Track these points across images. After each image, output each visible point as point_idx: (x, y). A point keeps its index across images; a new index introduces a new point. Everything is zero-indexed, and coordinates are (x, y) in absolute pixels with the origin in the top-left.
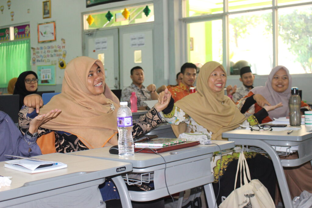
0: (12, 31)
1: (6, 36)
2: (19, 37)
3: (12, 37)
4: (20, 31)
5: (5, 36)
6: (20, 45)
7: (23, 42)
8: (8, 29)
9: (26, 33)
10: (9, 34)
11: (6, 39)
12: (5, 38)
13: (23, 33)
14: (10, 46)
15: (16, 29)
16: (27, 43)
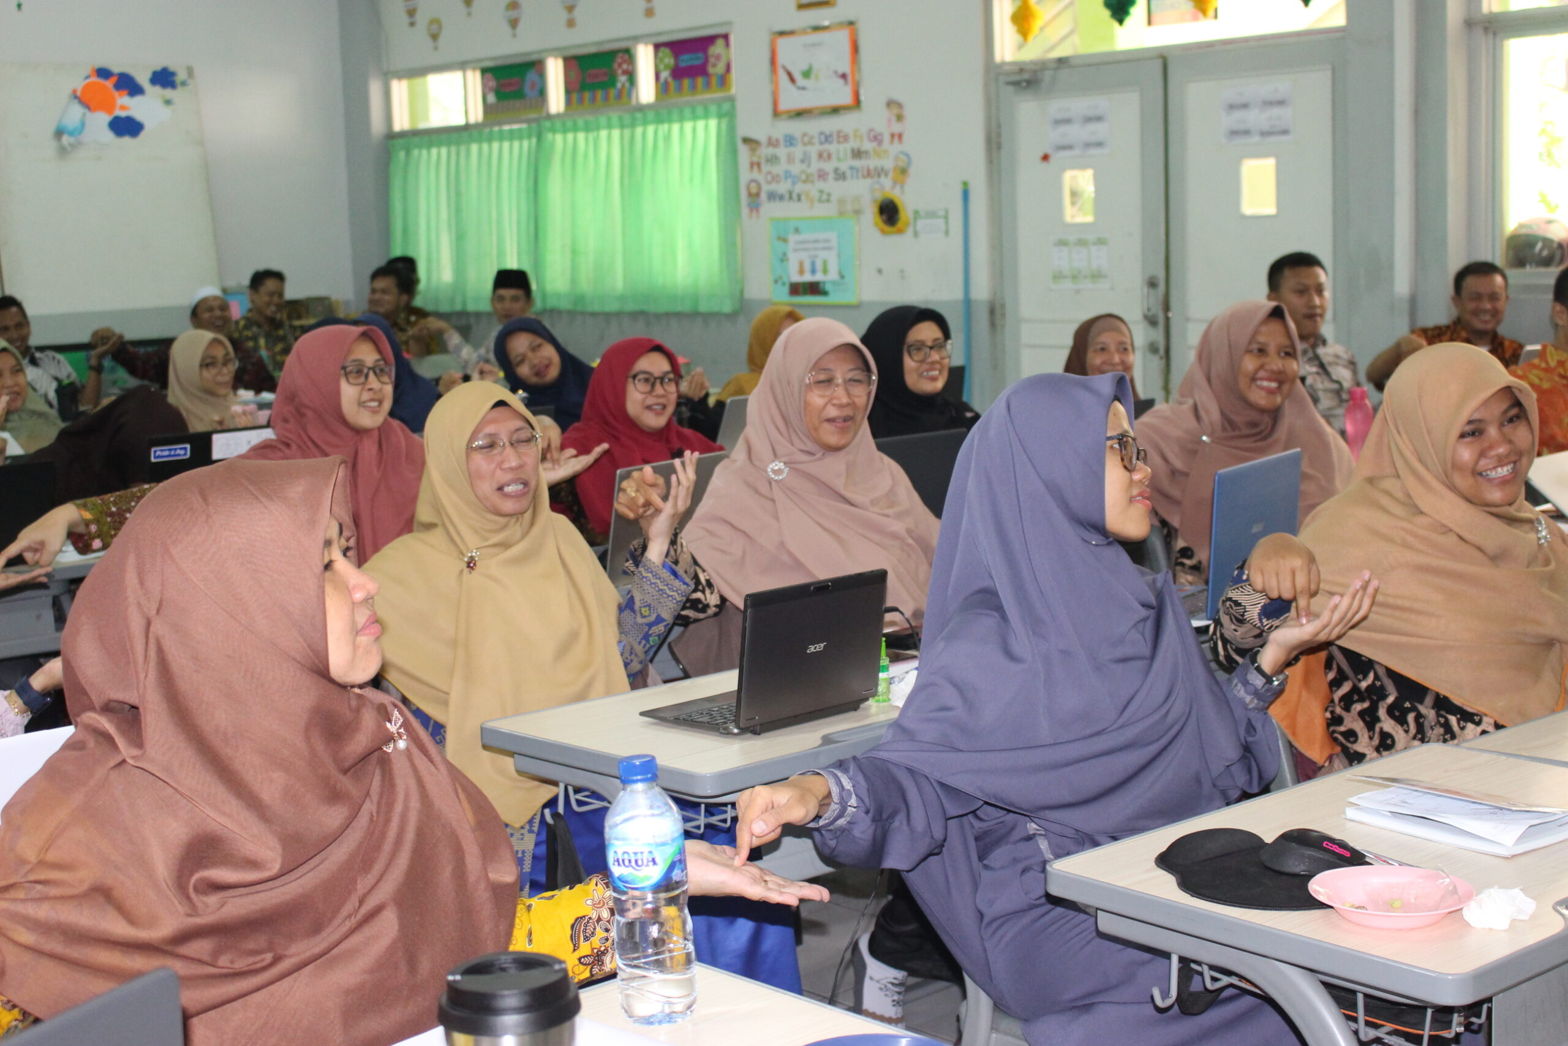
0: (645, 59)
1: (619, 85)
2: (680, 89)
3: (646, 90)
4: (683, 64)
5: (611, 81)
6: (688, 126)
7: (700, 110)
8: (628, 55)
9: (711, 70)
10: (631, 75)
11: (619, 96)
12: (613, 93)
13: (700, 70)
14: (639, 130)
15: (665, 52)
16: (720, 116)
